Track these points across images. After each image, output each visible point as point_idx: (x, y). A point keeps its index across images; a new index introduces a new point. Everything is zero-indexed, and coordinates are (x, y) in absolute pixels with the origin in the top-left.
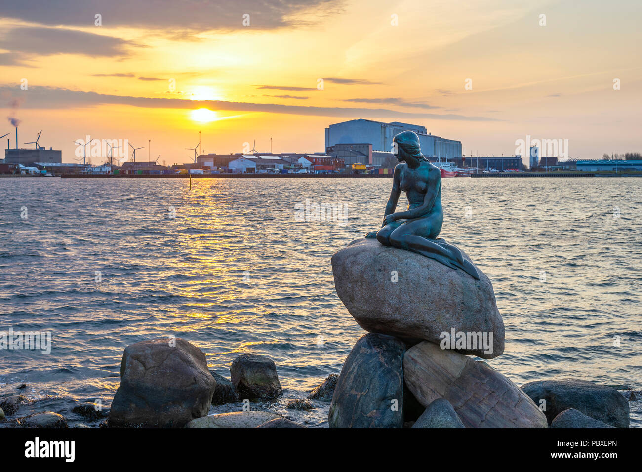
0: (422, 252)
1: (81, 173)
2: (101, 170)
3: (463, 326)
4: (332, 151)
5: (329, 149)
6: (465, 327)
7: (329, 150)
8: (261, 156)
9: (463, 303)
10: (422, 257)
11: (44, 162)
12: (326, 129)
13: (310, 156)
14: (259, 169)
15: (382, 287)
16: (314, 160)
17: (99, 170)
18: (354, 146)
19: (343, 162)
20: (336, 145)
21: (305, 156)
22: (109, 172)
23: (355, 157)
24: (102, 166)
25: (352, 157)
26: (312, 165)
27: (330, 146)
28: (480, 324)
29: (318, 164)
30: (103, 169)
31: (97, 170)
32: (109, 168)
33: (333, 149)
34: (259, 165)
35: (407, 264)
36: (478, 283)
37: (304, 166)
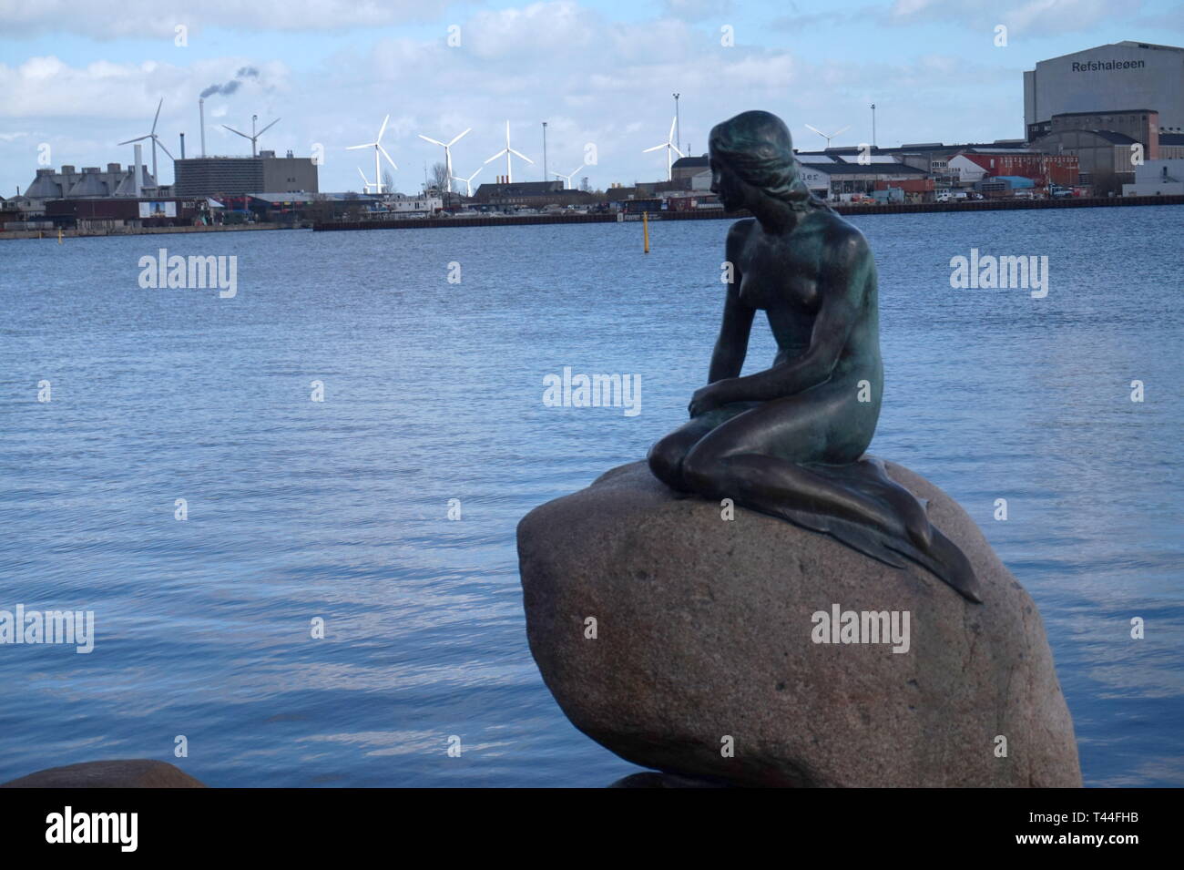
0: (789, 512)
1: (365, 216)
2: (417, 206)
3: (915, 760)
4: (1042, 133)
5: (1036, 129)
6: (920, 763)
7: (1036, 131)
8: (841, 157)
9: (914, 682)
10: (786, 527)
11: (272, 191)
12: (1026, 74)
13: (978, 150)
14: (837, 193)
15: (646, 631)
16: (992, 161)
17: (412, 208)
18: (1105, 118)
19: (1074, 164)
20: (1054, 117)
21: (970, 151)
22: (437, 211)
23: (1108, 150)
24: (420, 198)
25: (1099, 150)
26: (985, 176)
27: (1040, 120)
28: (975, 751)
29: (1004, 175)
30: (421, 203)
31: (405, 207)
32: (436, 200)
33: (1046, 129)
34: (839, 182)
35: (730, 554)
36: (974, 613)
37: (963, 178)
